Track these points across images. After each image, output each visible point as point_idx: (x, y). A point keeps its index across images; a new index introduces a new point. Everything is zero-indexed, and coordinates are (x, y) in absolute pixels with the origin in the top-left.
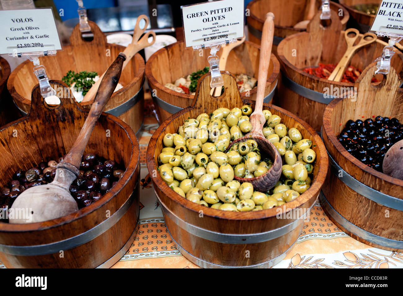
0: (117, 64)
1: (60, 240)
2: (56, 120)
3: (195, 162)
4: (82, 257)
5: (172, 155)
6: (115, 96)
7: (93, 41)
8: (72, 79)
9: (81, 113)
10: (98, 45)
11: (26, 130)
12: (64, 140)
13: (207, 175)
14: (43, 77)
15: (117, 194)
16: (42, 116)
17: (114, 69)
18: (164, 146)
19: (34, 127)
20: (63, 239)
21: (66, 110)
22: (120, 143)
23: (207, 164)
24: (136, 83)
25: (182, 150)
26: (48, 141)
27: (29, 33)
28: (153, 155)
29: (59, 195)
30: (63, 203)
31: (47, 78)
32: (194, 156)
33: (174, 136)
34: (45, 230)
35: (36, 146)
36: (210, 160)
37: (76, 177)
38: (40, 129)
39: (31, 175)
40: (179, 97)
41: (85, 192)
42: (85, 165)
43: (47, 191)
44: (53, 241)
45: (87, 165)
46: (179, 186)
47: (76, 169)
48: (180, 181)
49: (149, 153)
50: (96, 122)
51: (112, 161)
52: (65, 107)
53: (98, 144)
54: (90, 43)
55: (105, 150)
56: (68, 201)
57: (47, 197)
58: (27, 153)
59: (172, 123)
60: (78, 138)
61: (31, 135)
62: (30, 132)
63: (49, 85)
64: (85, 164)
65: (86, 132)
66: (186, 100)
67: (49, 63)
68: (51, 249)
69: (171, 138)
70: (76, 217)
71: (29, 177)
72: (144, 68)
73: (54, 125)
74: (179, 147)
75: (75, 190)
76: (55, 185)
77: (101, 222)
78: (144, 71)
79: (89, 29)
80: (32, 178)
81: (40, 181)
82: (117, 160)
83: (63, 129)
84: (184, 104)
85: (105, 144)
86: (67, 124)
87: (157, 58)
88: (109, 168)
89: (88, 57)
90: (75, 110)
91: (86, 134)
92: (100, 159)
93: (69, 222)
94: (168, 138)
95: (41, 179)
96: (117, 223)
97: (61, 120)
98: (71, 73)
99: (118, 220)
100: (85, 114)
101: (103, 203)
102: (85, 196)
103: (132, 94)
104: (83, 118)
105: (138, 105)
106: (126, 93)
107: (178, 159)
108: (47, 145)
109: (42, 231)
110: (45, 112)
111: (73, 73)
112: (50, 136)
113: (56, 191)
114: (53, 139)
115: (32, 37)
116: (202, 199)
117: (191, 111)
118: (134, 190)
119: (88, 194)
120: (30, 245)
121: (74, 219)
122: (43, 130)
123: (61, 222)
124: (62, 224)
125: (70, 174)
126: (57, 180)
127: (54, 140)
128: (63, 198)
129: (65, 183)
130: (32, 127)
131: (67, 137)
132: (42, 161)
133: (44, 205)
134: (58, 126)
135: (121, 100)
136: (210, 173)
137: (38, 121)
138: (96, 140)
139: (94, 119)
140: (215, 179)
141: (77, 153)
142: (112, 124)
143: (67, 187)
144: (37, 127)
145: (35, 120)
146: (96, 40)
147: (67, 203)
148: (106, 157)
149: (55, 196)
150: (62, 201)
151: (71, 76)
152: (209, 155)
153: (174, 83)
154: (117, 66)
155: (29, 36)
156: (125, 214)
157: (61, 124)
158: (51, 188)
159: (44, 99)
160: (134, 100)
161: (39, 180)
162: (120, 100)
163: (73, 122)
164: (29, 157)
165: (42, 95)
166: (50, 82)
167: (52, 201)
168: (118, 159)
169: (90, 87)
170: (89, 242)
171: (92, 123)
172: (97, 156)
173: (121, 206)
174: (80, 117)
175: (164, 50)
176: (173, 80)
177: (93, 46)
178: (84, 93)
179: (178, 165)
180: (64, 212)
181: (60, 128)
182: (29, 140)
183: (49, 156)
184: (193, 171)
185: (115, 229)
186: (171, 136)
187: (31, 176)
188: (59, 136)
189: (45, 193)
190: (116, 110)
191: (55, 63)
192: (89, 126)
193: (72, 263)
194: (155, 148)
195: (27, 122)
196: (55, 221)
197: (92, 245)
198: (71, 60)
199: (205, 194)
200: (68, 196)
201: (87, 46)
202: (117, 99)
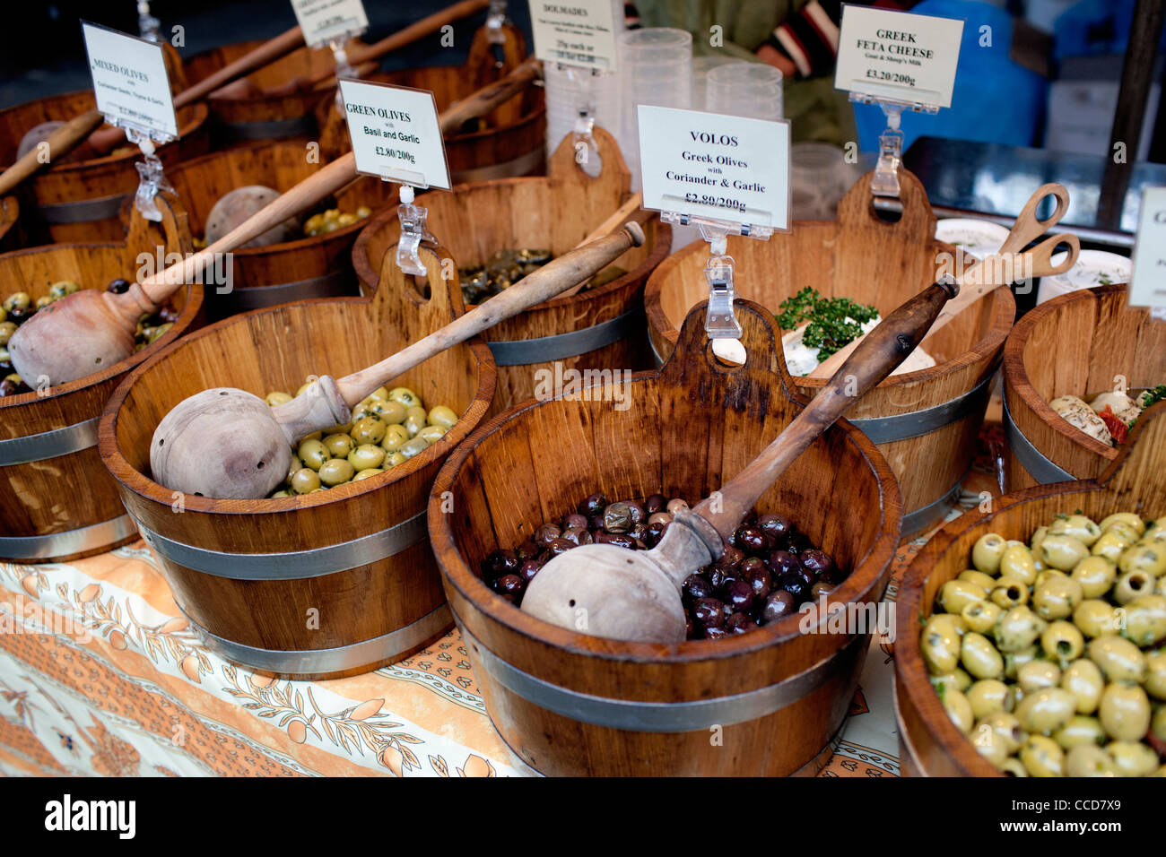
0: (924, 301)
1: (607, 697)
2: (721, 402)
3: (1038, 642)
4: (647, 763)
5: (978, 596)
6: (892, 386)
7: (896, 224)
8: (807, 309)
9: (787, 405)
10: (906, 239)
11: (644, 404)
12: (727, 458)
13: (1056, 694)
14: (722, 287)
15: (785, 643)
16: (693, 380)
17: (911, 313)
18: (972, 566)
19: (666, 402)
20: (613, 697)
21: (753, 383)
22: (859, 514)
23: (1071, 662)
24: (965, 367)
25: (1013, 593)
26: (688, 448)
27: (720, 172)
28: (925, 577)
29: (649, 586)
30: (651, 610)
31: (732, 292)
32: (1042, 625)
33: (1007, 548)
34: (579, 656)
35: (656, 448)
36: (1084, 655)
37: (710, 559)
38: (677, 413)
39: (616, 516)
40: (1074, 443)
41: (721, 608)
42: (752, 540)
43: (624, 566)
44: (590, 692)
45: (758, 541)
46: (965, 691)
47: (718, 540)
48: (974, 679)
49: (917, 567)
50: (814, 439)
51: (825, 554)
52: (753, 375)
53: (805, 497)
54: (889, 228)
55: (818, 519)
56: (665, 612)
57: (620, 580)
58: (629, 459)
59: (1019, 509)
60: (753, 464)
61: (652, 420)
62: (652, 412)
63: (731, 309)
64: (755, 536)
65: (776, 456)
66: (1089, 458)
67: (767, 255)
68: (581, 708)
69: (996, 548)
70: (660, 656)
71: (611, 520)
72: (1006, 333)
73: (714, 412)
74: (1006, 582)
75: (700, 594)
76: (653, 560)
77: (721, 695)
78: (1002, 340)
79: (896, 190)
80: (616, 524)
81: (633, 540)
82: (839, 557)
83: (733, 432)
84: (1083, 467)
85: (822, 503)
86: (746, 420)
87: (1059, 314)
88: (809, 570)
89: (871, 263)
90: (775, 392)
91: (776, 461)
92: (797, 538)
93: (639, 661)
94: (989, 548)
95: (636, 535)
96: (764, 720)
97: (734, 406)
98: (809, 296)
99: (768, 711)
100: (796, 408)
101: (738, 651)
102: (718, 617)
103: (946, 395)
104: (787, 418)
105: (955, 430)
106: (926, 386)
107: (988, 615)
108: (682, 456)
109: (573, 655)
110: (702, 377)
111: (816, 294)
112: (695, 437)
113: (646, 575)
114: (700, 445)
115: (724, 184)
116: (1015, 755)
117: (1093, 493)
118: (839, 650)
119: (726, 614)
120: (539, 677)
121: (654, 659)
122: (683, 415)
123: (621, 652)
124: (622, 657)
125: (698, 547)
126: (662, 550)
127: (703, 451)
128: (656, 598)
129: (678, 566)
130: (660, 401)
131: (735, 453)
132: (659, 492)
133: (605, 598)
134: (722, 418)
135: (909, 401)
136: (1069, 691)
137: (679, 392)
138: (803, 485)
139: (810, 429)
140: (1078, 713)
141: (735, 501)
142: (853, 456)
143: (680, 576)
144: (673, 405)
145: (673, 385)
146: (906, 225)
147: (659, 614)
148: (814, 540)
149: (639, 587)
150: (649, 604)
151: (804, 302)
152: (1087, 639)
153: (1089, 400)
154: (925, 307)
155: (719, 178)
156: (793, 706)
157: (731, 415)
158: (639, 562)
159: (709, 340)
160: (947, 411)
161: (632, 535)
162: (904, 400)
163: (762, 420)
164: (630, 472)
165: (708, 329)
166: (735, 302)
167: (626, 596)
168: (841, 556)
169: (844, 342)
170: (676, 734)
171: (803, 437)
172: (793, 527)
173: (787, 676)
174: (783, 413)
175: (1088, 297)
176: (1091, 392)
177: (894, 239)
178: (823, 356)
179: (983, 630)
180: (644, 634)
181: (724, 424)
182: (644, 431)
183: (680, 485)
184: (1025, 665)
185: (754, 731)
186: (999, 542)
187: (617, 519)
188: (717, 443)
189: (618, 569)
190: (886, 424)
191: (783, 259)
192: (790, 444)
193: (618, 766)
194: (939, 559)
195: (654, 384)
196: (610, 645)
197: (679, 745)
198: (826, 260)
199: (1031, 746)
200: (671, 598)
201: (878, 234)
202: (898, 396)
